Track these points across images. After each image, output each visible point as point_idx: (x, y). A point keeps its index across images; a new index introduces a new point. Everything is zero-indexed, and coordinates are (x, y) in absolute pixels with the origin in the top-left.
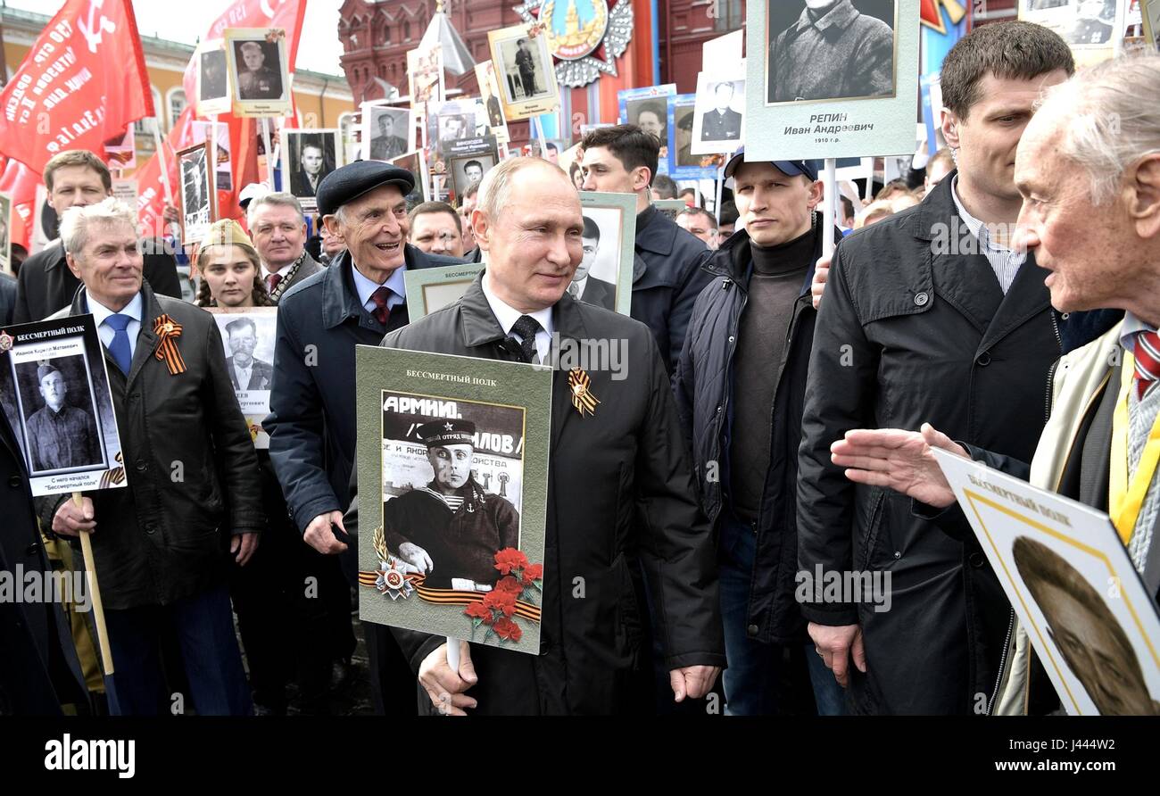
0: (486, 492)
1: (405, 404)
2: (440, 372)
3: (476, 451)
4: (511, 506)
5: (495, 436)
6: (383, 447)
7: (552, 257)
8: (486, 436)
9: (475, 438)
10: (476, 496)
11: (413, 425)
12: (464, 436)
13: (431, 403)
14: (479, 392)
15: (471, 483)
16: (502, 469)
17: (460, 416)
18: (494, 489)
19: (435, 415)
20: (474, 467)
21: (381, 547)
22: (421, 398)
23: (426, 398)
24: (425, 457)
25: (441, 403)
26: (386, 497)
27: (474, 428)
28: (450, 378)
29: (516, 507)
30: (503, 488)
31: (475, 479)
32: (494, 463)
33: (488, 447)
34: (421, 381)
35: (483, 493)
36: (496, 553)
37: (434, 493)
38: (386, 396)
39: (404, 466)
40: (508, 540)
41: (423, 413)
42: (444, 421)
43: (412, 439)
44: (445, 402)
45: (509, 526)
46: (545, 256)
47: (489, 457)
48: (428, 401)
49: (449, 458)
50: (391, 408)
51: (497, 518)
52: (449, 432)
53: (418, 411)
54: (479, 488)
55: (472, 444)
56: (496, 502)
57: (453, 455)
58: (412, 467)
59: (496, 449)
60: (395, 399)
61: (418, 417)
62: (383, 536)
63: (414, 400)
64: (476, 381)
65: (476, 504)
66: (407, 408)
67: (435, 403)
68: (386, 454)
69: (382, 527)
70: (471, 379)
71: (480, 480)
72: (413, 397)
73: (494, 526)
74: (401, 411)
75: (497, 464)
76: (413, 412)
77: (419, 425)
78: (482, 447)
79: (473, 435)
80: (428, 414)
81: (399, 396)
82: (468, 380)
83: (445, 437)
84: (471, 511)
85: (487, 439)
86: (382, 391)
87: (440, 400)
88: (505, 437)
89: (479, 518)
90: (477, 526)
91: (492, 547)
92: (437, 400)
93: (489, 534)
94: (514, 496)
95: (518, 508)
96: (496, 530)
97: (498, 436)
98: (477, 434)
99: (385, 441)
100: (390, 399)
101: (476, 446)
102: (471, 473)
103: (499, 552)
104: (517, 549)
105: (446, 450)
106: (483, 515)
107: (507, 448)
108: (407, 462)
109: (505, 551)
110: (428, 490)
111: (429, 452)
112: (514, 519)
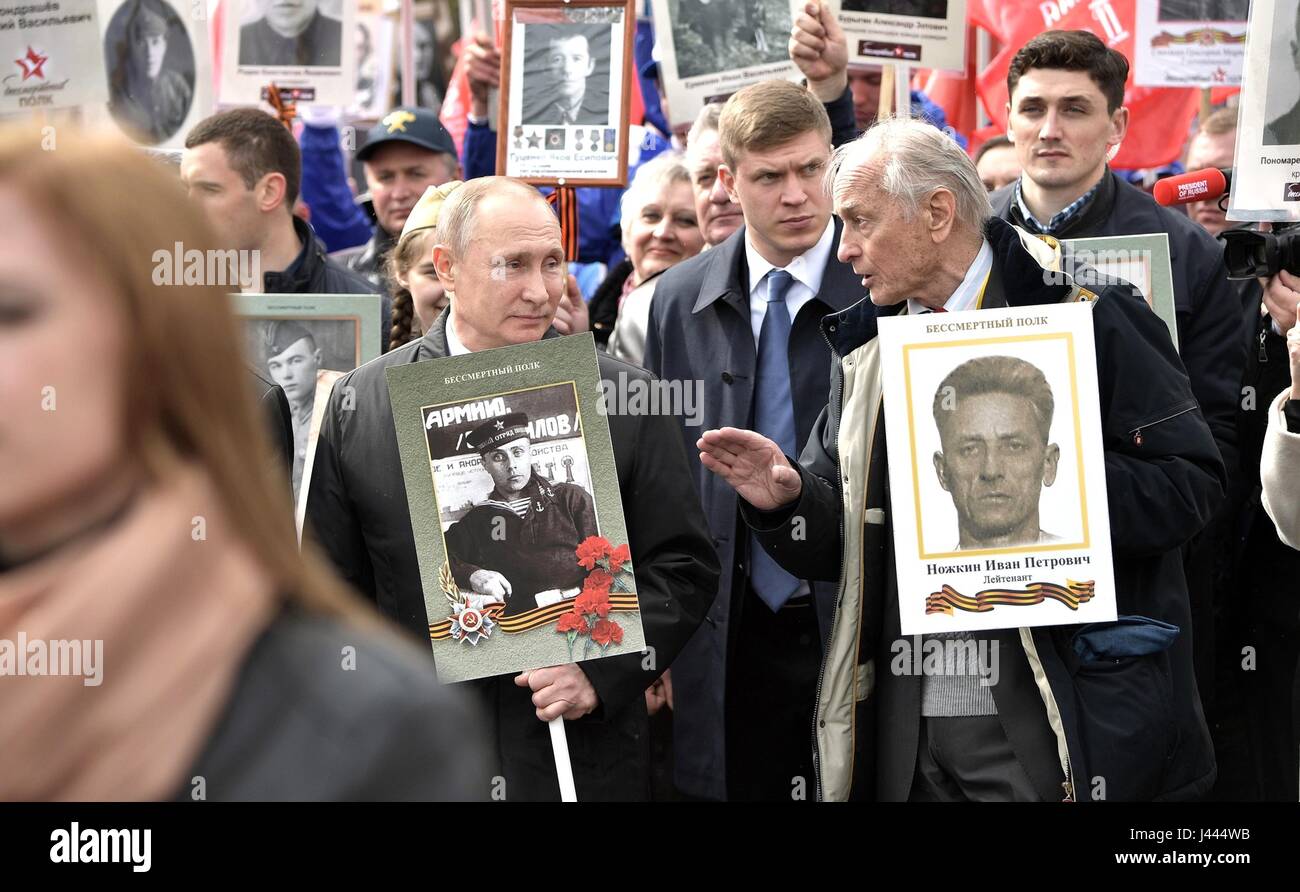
0: (553, 483)
1: (448, 415)
2: (479, 370)
3: (533, 442)
4: (581, 489)
5: (549, 420)
6: (433, 470)
7: (527, 295)
8: (540, 423)
9: (529, 429)
10: (542, 492)
11: (461, 436)
12: (517, 430)
13: (477, 405)
14: (524, 379)
15: (535, 479)
16: (564, 453)
17: (509, 411)
18: (560, 477)
19: (483, 417)
20: (534, 460)
21: (450, 586)
22: (465, 403)
23: (470, 402)
24: (480, 466)
25: (486, 402)
26: (445, 526)
27: (526, 418)
28: (491, 373)
29: (587, 490)
30: (569, 473)
31: (538, 473)
32: (554, 449)
33: (544, 434)
34: (462, 385)
35: (549, 485)
36: (576, 548)
37: (498, 503)
38: (427, 413)
39: (459, 484)
40: (586, 529)
41: (469, 419)
42: (493, 420)
43: (464, 451)
44: (490, 400)
45: (584, 512)
46: (519, 296)
47: (548, 444)
48: (473, 405)
49: (506, 458)
50: (435, 425)
51: (570, 508)
52: (501, 431)
53: (464, 418)
54: (543, 482)
55: (528, 436)
56: (565, 491)
57: (510, 454)
58: (468, 482)
59: (553, 434)
60: (437, 413)
61: (466, 424)
62: (450, 573)
63: (457, 408)
64: (519, 368)
65: (544, 500)
66: (451, 419)
67: (480, 404)
68: (436, 476)
69: (447, 562)
70: (514, 369)
71: (543, 473)
72: (456, 405)
73: (568, 518)
74: (446, 424)
75: (558, 449)
76: (459, 421)
77: (467, 434)
78: (538, 436)
79: (526, 425)
80: (475, 418)
81: (440, 409)
82: (509, 369)
83: (497, 438)
84: (541, 510)
85: (541, 426)
86: (422, 408)
87: (486, 399)
88: (560, 417)
89: (550, 516)
90: (551, 524)
91: (571, 543)
92: (482, 400)
93: (564, 529)
94: (582, 478)
95: (589, 490)
96: (571, 522)
97: (552, 419)
98: (530, 424)
99: (434, 463)
100: (432, 415)
101: (532, 436)
102: (532, 468)
103: (580, 546)
104: (598, 536)
105: (501, 452)
106: (555, 510)
107: (565, 428)
108: (462, 479)
109: (585, 543)
110: (489, 502)
111: (483, 459)
112: (587, 503)
